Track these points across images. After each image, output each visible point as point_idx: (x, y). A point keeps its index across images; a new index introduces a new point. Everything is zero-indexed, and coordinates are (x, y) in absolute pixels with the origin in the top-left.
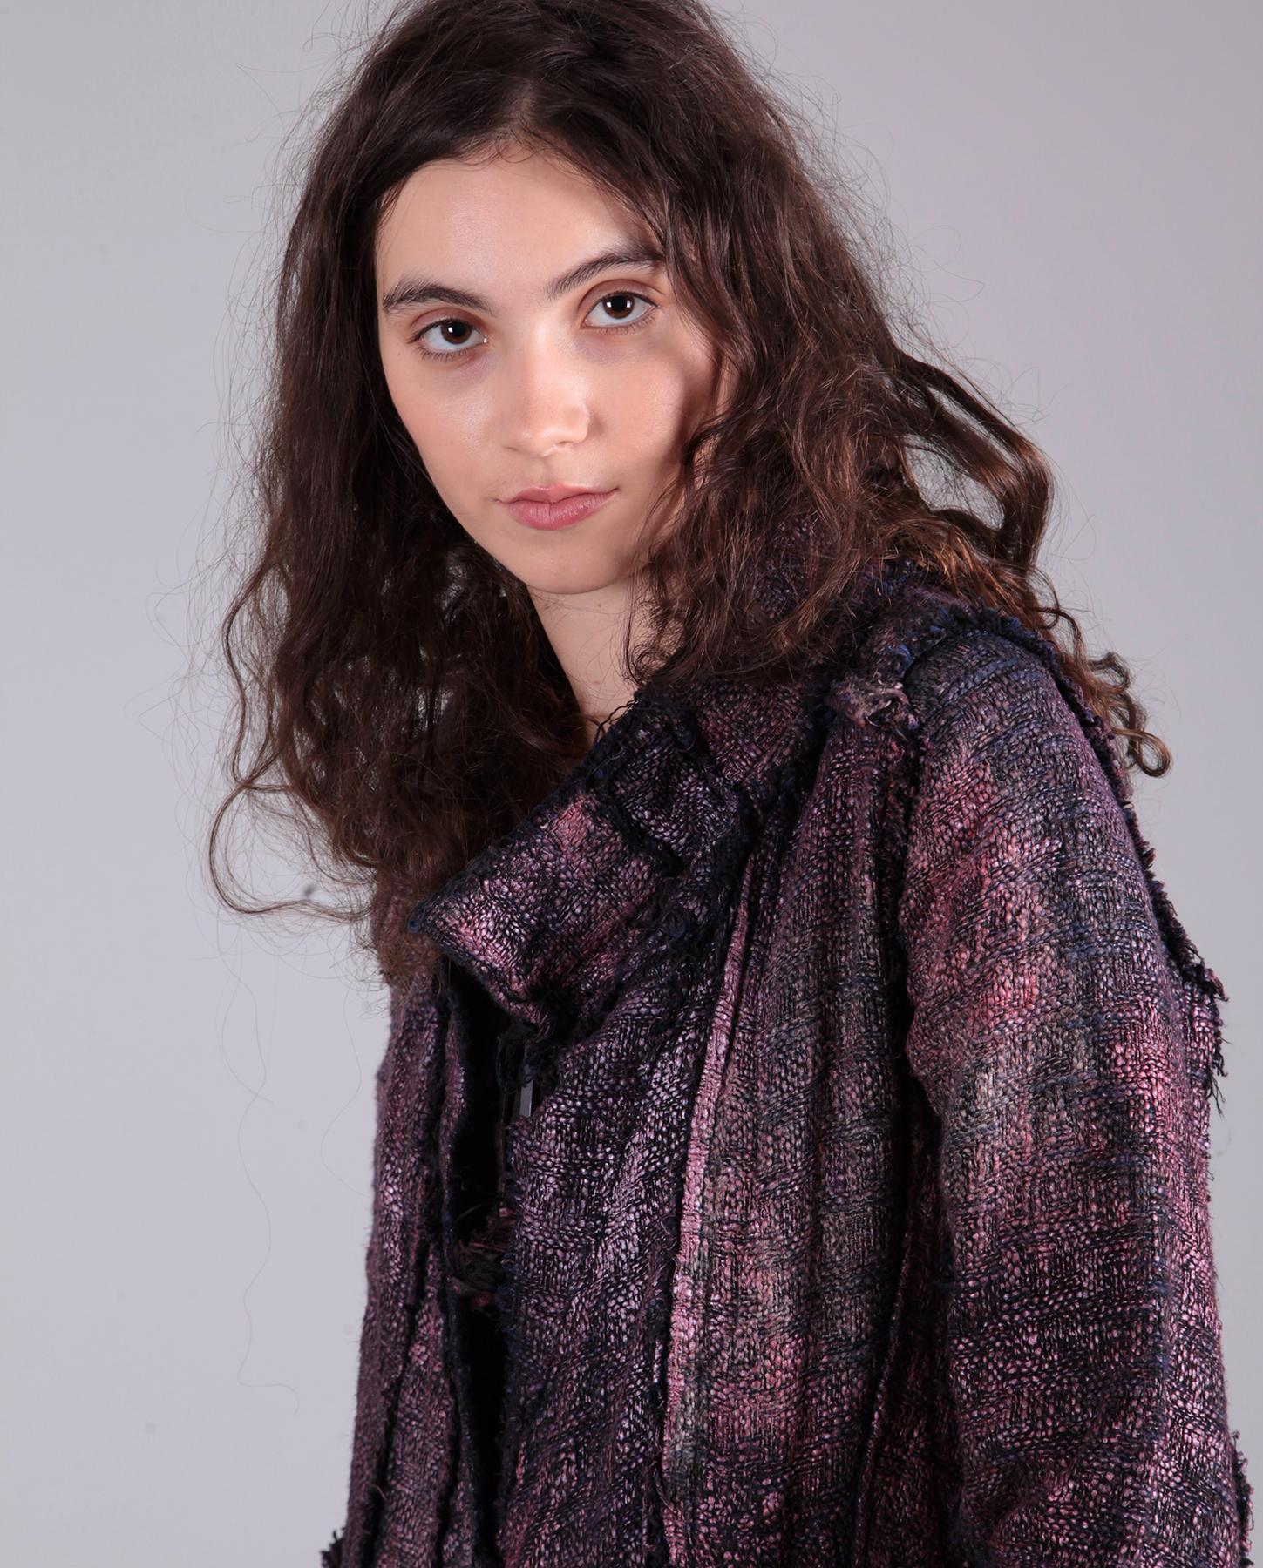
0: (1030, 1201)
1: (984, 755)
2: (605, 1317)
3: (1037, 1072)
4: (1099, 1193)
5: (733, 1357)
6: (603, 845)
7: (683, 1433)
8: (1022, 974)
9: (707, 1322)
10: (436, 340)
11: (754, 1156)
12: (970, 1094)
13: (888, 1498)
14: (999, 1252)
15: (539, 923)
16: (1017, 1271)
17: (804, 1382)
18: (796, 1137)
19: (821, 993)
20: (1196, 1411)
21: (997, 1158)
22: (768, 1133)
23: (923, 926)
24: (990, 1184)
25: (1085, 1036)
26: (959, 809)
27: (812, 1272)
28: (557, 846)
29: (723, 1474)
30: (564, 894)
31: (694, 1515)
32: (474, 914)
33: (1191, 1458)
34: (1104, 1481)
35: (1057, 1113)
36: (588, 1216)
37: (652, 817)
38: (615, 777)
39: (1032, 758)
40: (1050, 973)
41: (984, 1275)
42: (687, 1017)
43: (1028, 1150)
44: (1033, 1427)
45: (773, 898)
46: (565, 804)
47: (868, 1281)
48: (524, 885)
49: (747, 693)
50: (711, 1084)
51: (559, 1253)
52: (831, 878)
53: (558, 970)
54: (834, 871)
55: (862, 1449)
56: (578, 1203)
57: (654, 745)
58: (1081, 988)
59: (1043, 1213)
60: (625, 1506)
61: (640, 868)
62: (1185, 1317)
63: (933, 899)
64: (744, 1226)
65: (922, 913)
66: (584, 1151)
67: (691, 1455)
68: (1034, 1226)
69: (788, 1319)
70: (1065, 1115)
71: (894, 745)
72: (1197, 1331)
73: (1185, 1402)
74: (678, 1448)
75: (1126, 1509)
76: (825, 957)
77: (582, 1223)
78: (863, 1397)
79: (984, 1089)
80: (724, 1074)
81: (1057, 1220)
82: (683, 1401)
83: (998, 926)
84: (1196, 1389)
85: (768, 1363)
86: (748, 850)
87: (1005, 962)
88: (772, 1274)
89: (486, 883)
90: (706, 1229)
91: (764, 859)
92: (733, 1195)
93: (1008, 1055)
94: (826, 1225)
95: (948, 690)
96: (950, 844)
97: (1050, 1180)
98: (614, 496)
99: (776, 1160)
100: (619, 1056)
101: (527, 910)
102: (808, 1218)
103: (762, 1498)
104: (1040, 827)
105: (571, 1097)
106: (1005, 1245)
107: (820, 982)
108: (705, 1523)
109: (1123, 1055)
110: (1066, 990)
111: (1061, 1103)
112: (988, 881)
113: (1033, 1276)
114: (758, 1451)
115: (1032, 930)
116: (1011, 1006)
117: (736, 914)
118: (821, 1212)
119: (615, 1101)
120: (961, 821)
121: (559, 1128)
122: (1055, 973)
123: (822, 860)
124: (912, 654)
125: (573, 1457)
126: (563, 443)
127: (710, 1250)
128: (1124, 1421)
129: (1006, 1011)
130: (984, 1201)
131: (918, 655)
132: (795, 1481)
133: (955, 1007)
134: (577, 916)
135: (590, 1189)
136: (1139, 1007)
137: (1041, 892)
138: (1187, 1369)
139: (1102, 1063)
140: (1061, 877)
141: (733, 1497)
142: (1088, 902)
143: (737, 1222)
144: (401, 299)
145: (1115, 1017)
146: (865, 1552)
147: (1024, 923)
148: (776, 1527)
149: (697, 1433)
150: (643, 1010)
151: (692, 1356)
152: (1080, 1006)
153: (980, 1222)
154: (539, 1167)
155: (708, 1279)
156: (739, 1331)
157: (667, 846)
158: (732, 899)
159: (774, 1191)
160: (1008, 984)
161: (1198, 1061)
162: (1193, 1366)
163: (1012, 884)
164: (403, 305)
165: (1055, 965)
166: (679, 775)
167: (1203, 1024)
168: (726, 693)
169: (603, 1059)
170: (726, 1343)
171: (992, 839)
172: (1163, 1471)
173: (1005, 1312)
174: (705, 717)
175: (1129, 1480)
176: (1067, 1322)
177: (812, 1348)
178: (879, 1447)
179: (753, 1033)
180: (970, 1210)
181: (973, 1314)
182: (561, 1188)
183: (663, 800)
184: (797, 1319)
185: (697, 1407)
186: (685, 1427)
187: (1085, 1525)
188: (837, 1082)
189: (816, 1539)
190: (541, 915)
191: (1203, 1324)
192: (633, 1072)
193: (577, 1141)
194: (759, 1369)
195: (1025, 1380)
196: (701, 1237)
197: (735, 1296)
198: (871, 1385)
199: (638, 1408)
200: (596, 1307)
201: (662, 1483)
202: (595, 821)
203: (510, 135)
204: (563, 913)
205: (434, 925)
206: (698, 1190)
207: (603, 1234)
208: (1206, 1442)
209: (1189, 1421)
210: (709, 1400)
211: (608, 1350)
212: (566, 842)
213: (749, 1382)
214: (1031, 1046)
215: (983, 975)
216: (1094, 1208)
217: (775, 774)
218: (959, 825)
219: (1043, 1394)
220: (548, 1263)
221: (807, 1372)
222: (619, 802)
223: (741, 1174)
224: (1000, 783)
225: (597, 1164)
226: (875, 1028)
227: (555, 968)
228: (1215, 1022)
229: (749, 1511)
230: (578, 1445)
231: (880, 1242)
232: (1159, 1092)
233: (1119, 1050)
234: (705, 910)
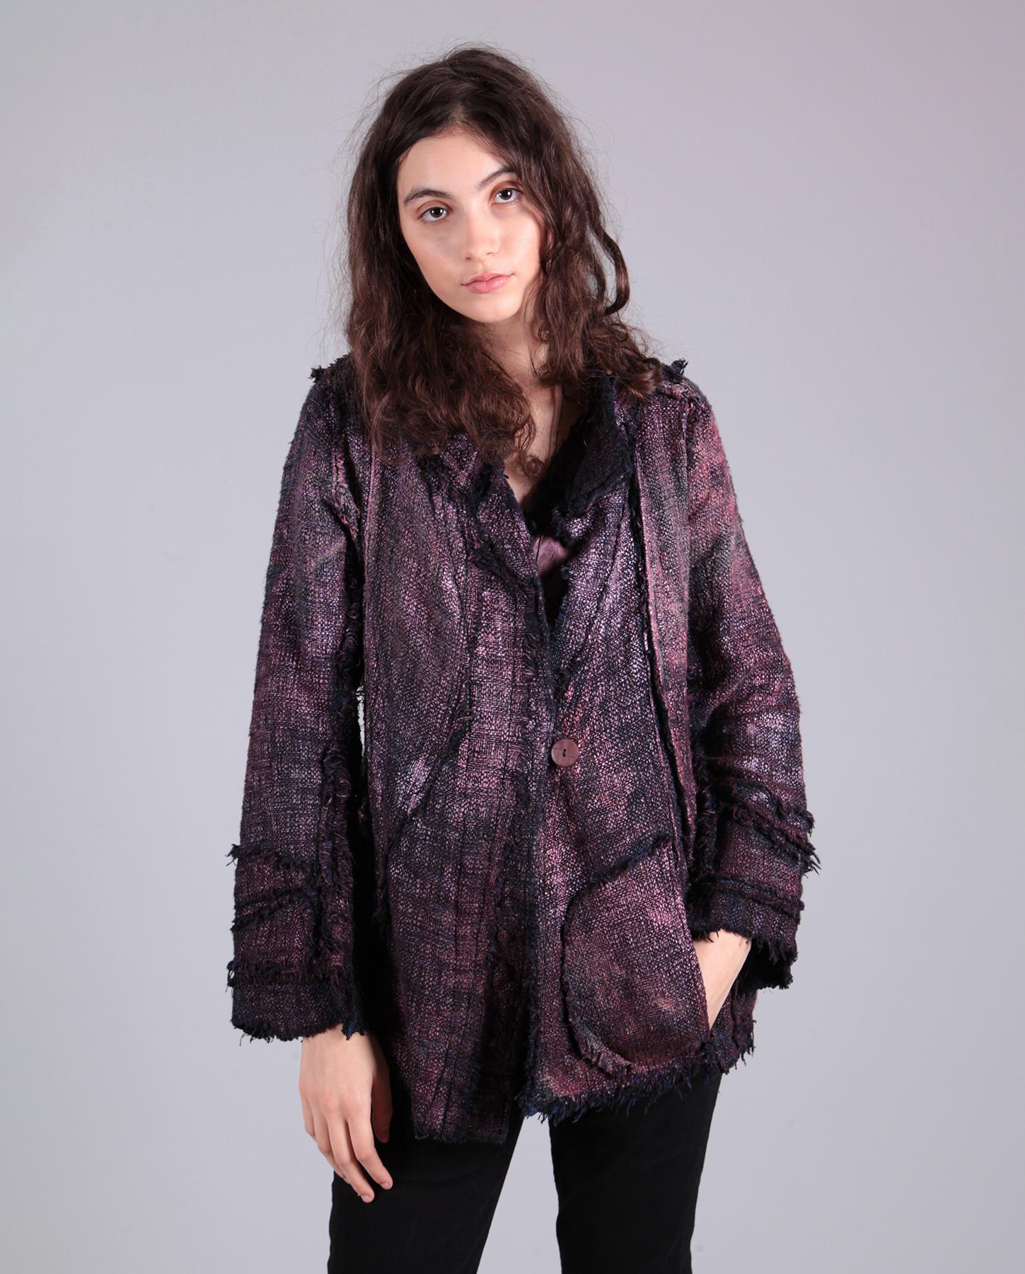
2: (610, 626)
4: (752, 583)
5: (670, 637)
9: (659, 625)
10: (429, 217)
11: (660, 561)
14: (734, 604)
21: (734, 568)
22: (664, 551)
29: (673, 681)
31: (668, 698)
35: (741, 552)
36: (599, 585)
51: (588, 601)
56: (598, 581)
59: (742, 589)
64: (663, 587)
66: (603, 559)
68: (741, 594)
69: (684, 622)
77: (598, 589)
81: (745, 592)
85: (680, 638)
88: (677, 604)
90: (653, 589)
92: (658, 575)
97: (742, 577)
98: (513, 277)
99: (670, 561)
103: (683, 689)
106: (735, 601)
108: (671, 701)
113: (743, 612)
126: (490, 254)
127: (655, 597)
135: (603, 574)
141: (676, 690)
144: (413, 197)
149: (664, 667)
151: (657, 638)
154: (587, 565)
155: (656, 608)
156: (669, 627)
164: (413, 200)
170: (667, 632)
176: (754, 628)
185: (662, 657)
194: (677, 641)
197: (665, 614)
199: (640, 659)
200: (607, 622)
207: (606, 593)
211: (612, 640)
213: (675, 646)
215: (727, 499)
216: (752, 587)
223: (659, 567)
225: (605, 564)
229: (681, 695)
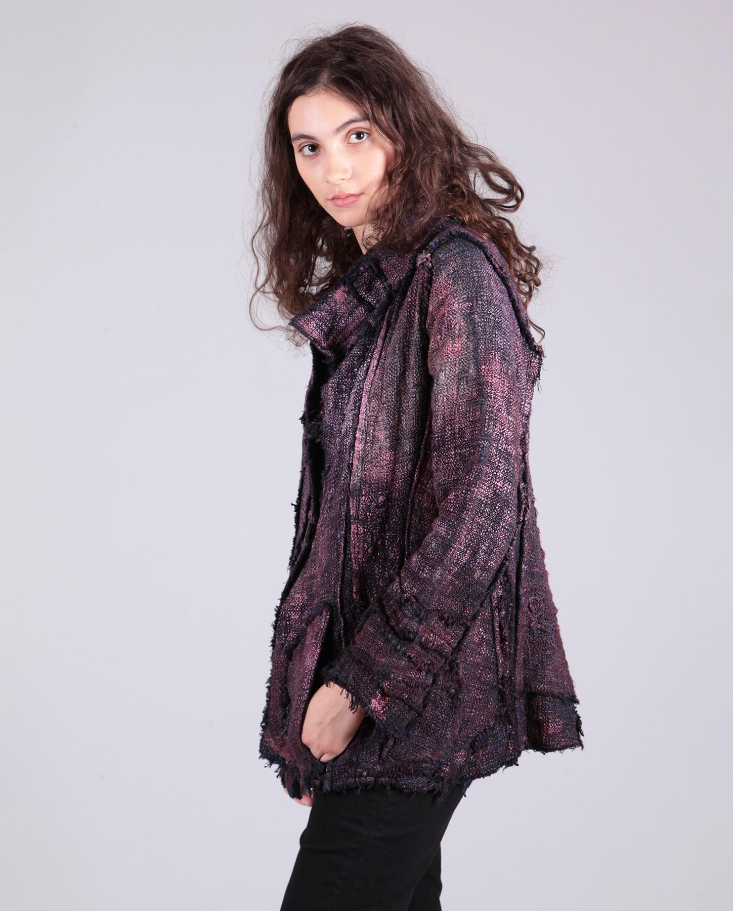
0: (455, 412)
1: (450, 276)
2: (343, 444)
3: (459, 373)
4: (473, 410)
5: (372, 456)
6: (350, 302)
7: (357, 478)
8: (456, 343)
10: (307, 151)
11: (381, 397)
12: (438, 379)
13: (419, 500)
14: (445, 427)
15: (331, 326)
16: (450, 432)
17: (394, 464)
18: (393, 391)
19: (404, 348)
20: (501, 476)
21: (445, 398)
22: (385, 390)
23: (432, 328)
24: (443, 406)
25: (474, 363)
26: (441, 292)
27: (398, 432)
28: (335, 302)
29: (367, 490)
30: (339, 317)
31: (359, 502)
32: (309, 321)
33: (497, 489)
34: (462, 493)
35: (464, 385)
36: (341, 414)
37: (366, 294)
38: (353, 281)
39: (466, 278)
40: (464, 343)
41: (440, 433)
42: (368, 355)
43: (455, 396)
44: (448, 478)
45: (396, 320)
46: (337, 289)
47: (413, 435)
48: (326, 314)
49: (395, 256)
50: (371, 374)
51: (334, 425)
52: (410, 314)
53: (338, 340)
54: (411, 311)
55: (411, 485)
56: (338, 410)
57: (366, 272)
58: (473, 348)
59: (458, 415)
60: (342, 499)
61: (362, 310)
62: (500, 448)
63: (435, 320)
64: (377, 417)
65: (432, 324)
66: (340, 395)
67: (359, 484)
68: (455, 419)
69: (388, 445)
70: (466, 386)
71: (426, 273)
72: (504, 453)
73: (497, 473)
74: (355, 482)
75: (467, 501)
76: (406, 337)
77: (340, 416)
78: (412, 470)
79: (441, 377)
80: (375, 372)
81: (461, 417)
82: (357, 468)
83: (449, 328)
84: (501, 469)
85: (381, 458)
86: (389, 304)
87: (450, 339)
89: (313, 312)
90: (367, 418)
91: (394, 308)
92: (374, 408)
93: (450, 367)
94: (403, 418)
95: (443, 256)
96: (438, 303)
97: (460, 405)
99: (386, 398)
100: (349, 366)
101: (327, 322)
102: (397, 416)
103: (379, 497)
104: (465, 299)
105: (336, 378)
106: (447, 425)
107: (404, 345)
108: (362, 504)
109: (484, 369)
110: (469, 348)
111: (465, 383)
112: (447, 315)
113: (454, 434)
114: (378, 483)
115: (460, 330)
116: (451, 352)
117: (383, 323)
118: (402, 414)
119: (348, 380)
120: (441, 296)
121: (333, 387)
122: (466, 343)
123: (408, 308)
124: (436, 245)
125: (333, 485)
126: (343, 179)
127: (368, 424)
128: (469, 475)
129: (449, 354)
130: (440, 411)
131: (437, 246)
132: (390, 494)
133: (437, 353)
134: (343, 324)
135: (342, 406)
136: (492, 355)
137: (464, 318)
138: (498, 463)
139: (478, 371)
140: (470, 314)
141: (370, 497)
142: (478, 322)
143: (375, 416)
145: (483, 357)
146: (411, 516)
147: (457, 328)
148: (383, 506)
149: (361, 478)
150: (356, 352)
151: (360, 455)
152: (473, 353)
153: (439, 417)
155: (366, 433)
156: (374, 448)
157: (370, 303)
158: (382, 319)
159: (385, 407)
160: (450, 346)
161: (531, 375)
162: (501, 463)
163: (455, 316)
164: (295, 141)
165: (466, 341)
166: (375, 282)
167: (534, 364)
168: (389, 257)
169: (344, 367)
170: (370, 452)
171: (449, 302)
172: (487, 492)
173: (447, 445)
174: (382, 264)
175: (469, 493)
176: (462, 448)
177: (397, 455)
178: (416, 485)
179: (384, 360)
180: (436, 413)
181: (437, 445)
182: (334, 405)
183: (369, 289)
184: (391, 445)
185: (361, 470)
186: (357, 476)
187: (457, 505)
188: (408, 376)
189: (396, 511)
190: (332, 323)
191: (507, 450)
192: (353, 371)
193: (338, 391)
194: (378, 460)
195: (450, 464)
196: (365, 420)
197: (373, 438)
198: (414, 466)
199: (347, 470)
200: (341, 441)
201: (350, 492)
202: (347, 295)
203: (319, 87)
204: (339, 323)
205: (296, 325)
206: (365, 406)
207: (344, 420)
208: (503, 485)
209: (498, 478)
210: (365, 468)
211: (343, 454)
212: (338, 301)
213: (376, 463)
214: (457, 365)
215: (444, 343)
216: (471, 414)
217: (400, 282)
218: (441, 298)
219: (453, 468)
220: (331, 428)
221: (395, 462)
222: (355, 289)
223: (377, 402)
224: (454, 285)
225: (343, 399)
226: (417, 359)
227: (337, 339)
228: (540, 364)
229: (375, 501)
230: (335, 482)
231: (417, 424)
232: (495, 380)
233: (483, 367)
234: (374, 322)
